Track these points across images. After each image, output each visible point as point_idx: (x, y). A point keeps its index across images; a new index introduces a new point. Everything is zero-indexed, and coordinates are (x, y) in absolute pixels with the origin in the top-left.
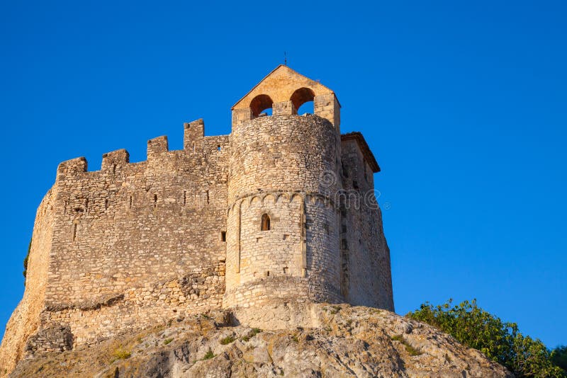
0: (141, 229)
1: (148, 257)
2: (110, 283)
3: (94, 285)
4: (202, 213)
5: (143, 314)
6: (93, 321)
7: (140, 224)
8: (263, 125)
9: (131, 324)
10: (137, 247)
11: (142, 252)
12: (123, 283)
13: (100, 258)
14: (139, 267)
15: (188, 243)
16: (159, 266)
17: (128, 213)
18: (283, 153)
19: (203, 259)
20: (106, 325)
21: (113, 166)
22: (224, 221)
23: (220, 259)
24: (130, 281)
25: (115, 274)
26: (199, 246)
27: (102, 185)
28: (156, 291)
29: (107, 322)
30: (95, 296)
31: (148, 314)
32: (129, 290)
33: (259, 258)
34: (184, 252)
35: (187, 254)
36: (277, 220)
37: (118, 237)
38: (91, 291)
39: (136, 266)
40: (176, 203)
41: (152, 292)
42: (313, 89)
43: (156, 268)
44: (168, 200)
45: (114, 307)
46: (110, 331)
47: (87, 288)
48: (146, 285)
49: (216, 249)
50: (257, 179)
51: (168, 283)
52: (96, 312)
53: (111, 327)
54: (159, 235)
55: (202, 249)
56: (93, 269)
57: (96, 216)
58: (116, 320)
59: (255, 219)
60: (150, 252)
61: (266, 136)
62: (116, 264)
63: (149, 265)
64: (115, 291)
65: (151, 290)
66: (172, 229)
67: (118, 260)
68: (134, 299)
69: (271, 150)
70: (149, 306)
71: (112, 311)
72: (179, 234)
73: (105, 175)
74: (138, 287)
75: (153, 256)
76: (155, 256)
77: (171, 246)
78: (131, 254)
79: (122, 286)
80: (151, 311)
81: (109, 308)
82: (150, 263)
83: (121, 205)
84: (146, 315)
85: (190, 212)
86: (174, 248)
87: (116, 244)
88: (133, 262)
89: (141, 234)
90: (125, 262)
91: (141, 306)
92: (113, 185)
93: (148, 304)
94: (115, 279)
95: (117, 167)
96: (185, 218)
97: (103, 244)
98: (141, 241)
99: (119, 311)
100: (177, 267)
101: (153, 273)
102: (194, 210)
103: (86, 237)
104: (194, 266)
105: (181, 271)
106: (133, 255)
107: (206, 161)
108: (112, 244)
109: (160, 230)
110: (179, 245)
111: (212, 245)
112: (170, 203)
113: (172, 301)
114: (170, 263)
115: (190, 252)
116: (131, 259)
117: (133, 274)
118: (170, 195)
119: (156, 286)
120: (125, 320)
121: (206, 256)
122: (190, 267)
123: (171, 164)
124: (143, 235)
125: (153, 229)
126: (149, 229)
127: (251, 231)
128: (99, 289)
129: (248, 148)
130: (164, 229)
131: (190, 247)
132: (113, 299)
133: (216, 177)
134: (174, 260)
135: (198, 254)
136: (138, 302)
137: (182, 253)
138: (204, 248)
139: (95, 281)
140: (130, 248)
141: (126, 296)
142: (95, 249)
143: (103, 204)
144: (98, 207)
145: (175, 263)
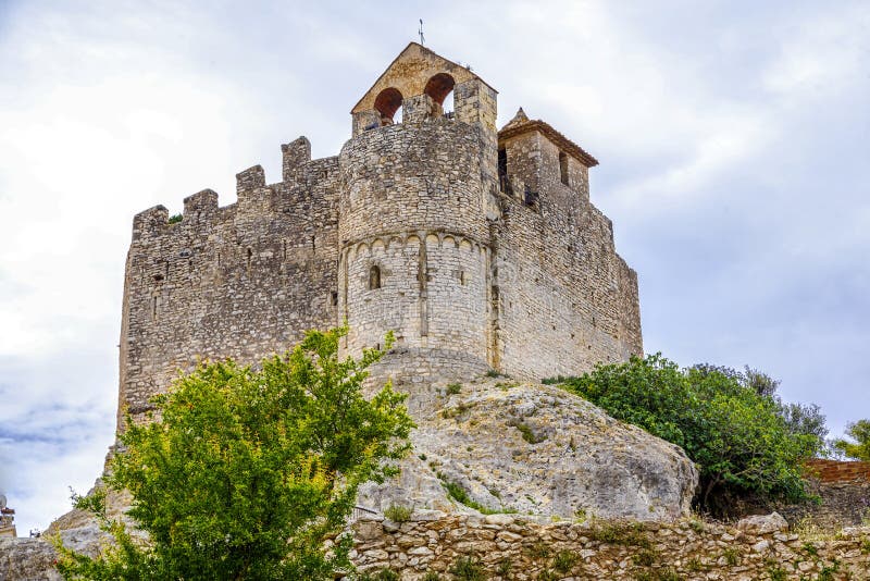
0: (232, 297)
1: (242, 334)
4: (306, 269)
7: (232, 291)
8: (371, 141)
10: (228, 321)
11: (235, 328)
13: (186, 340)
14: (232, 348)
15: (291, 311)
16: (255, 345)
17: (216, 277)
18: (397, 179)
21: (196, 214)
22: (334, 277)
26: (304, 314)
27: (184, 242)
33: (368, 327)
34: (286, 323)
35: (290, 327)
36: (388, 273)
37: (206, 311)
39: (229, 348)
40: (274, 258)
42: (453, 74)
43: (252, 348)
44: (263, 255)
47: (172, 380)
49: (325, 317)
50: (365, 218)
54: (255, 304)
55: (308, 318)
56: (178, 356)
57: (178, 285)
59: (362, 274)
60: (245, 327)
61: (375, 157)
62: (205, 347)
63: (244, 345)
66: (270, 294)
67: (207, 342)
69: (382, 176)
72: (279, 299)
73: (187, 227)
75: (248, 333)
76: (251, 332)
77: (269, 317)
78: (222, 332)
82: (245, 342)
83: (207, 267)
85: (292, 269)
86: (274, 319)
87: (203, 321)
88: (225, 342)
89: (233, 305)
90: (215, 343)
92: (197, 241)
95: (202, 215)
96: (284, 277)
97: (188, 321)
98: (233, 313)
100: (278, 344)
101: (250, 355)
102: (297, 266)
103: (167, 315)
105: (283, 349)
106: (224, 333)
107: (310, 195)
108: (198, 321)
109: (255, 296)
110: (279, 315)
111: (319, 312)
112: (267, 258)
114: (269, 340)
115: (293, 323)
116: (222, 338)
118: (266, 247)
121: (312, 326)
122: (293, 343)
123: (267, 204)
124: (236, 305)
125: (247, 296)
126: (242, 296)
127: (359, 291)
129: (355, 175)
130: (260, 295)
131: (293, 316)
133: (323, 217)
134: (274, 335)
135: (302, 325)
137: (284, 325)
138: (310, 316)
140: (221, 324)
142: (179, 329)
143: (187, 267)
144: (180, 272)
145: (275, 339)
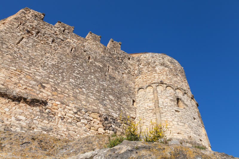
0: (75, 67)
1: (77, 86)
2: (37, 88)
3: (21, 81)
4: (119, 82)
5: (62, 127)
6: (7, 110)
7: (76, 65)
9: (48, 131)
10: (70, 76)
11: (73, 81)
12: (50, 94)
13: (36, 66)
14: (68, 89)
15: (110, 94)
16: (84, 97)
17: (68, 54)
19: (119, 109)
20: (20, 120)
22: (134, 94)
23: (132, 115)
24: (57, 95)
25: (45, 83)
26: (118, 100)
27: (52, 32)
28: (79, 113)
29: (22, 117)
30: (18, 90)
31: (68, 130)
32: (53, 102)
34: (106, 97)
35: (108, 101)
37: (56, 62)
38: (16, 84)
39: (66, 88)
40: (103, 68)
41: (76, 113)
43: (82, 97)
44: (97, 64)
45: (35, 108)
46: (22, 128)
47: (12, 79)
48: (70, 105)
49: (129, 108)
51: (90, 112)
52: (13, 103)
53: (24, 124)
54: (88, 78)
55: (119, 103)
56: (25, 70)
57: (42, 42)
58: (32, 119)
59: (171, 98)
60: (79, 84)
62: (49, 77)
63: (76, 92)
64: (40, 96)
65: (75, 111)
66: (98, 80)
67: (52, 76)
68: (56, 111)
70: (71, 123)
71: (31, 111)
72: (103, 85)
73: (56, 29)
74: (62, 103)
75: (81, 88)
76: (83, 89)
77: (96, 89)
78: (64, 78)
79: (48, 96)
80: (71, 128)
81: (28, 106)
82: (78, 91)
83: (64, 47)
84: (65, 130)
85: (112, 78)
86: (98, 91)
87: (53, 65)
88: (64, 83)
89: (75, 71)
90: (57, 80)
91: (63, 119)
92: (61, 36)
93: (69, 121)
94: (44, 87)
96: (108, 79)
97: (42, 59)
98: (74, 74)
99: (39, 113)
100: (99, 105)
101: (79, 100)
102: (115, 78)
103: (28, 48)
104: (112, 111)
105: (103, 109)
106: (65, 79)
107: (122, 60)
108: (49, 64)
109: (89, 75)
110: (102, 92)
111: (126, 104)
112: (99, 66)
113: (92, 128)
114: (94, 100)
115: (111, 100)
116: (63, 81)
117: (61, 92)
118: (99, 62)
119: (80, 110)
120: (42, 124)
121: (122, 108)
122: (109, 110)
123: (101, 49)
124: (76, 72)
125: (85, 72)
126: (82, 71)
127: (169, 104)
128: (24, 87)
129: (157, 63)
130: (93, 76)
131: (111, 97)
132: (38, 101)
135: (116, 104)
136: (59, 115)
137: (105, 98)
138: (121, 103)
139: (24, 79)
140: (64, 74)
141: (49, 105)
142: (33, 58)
144: (46, 39)
145: (98, 101)
